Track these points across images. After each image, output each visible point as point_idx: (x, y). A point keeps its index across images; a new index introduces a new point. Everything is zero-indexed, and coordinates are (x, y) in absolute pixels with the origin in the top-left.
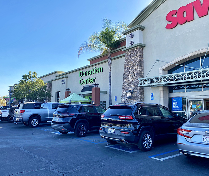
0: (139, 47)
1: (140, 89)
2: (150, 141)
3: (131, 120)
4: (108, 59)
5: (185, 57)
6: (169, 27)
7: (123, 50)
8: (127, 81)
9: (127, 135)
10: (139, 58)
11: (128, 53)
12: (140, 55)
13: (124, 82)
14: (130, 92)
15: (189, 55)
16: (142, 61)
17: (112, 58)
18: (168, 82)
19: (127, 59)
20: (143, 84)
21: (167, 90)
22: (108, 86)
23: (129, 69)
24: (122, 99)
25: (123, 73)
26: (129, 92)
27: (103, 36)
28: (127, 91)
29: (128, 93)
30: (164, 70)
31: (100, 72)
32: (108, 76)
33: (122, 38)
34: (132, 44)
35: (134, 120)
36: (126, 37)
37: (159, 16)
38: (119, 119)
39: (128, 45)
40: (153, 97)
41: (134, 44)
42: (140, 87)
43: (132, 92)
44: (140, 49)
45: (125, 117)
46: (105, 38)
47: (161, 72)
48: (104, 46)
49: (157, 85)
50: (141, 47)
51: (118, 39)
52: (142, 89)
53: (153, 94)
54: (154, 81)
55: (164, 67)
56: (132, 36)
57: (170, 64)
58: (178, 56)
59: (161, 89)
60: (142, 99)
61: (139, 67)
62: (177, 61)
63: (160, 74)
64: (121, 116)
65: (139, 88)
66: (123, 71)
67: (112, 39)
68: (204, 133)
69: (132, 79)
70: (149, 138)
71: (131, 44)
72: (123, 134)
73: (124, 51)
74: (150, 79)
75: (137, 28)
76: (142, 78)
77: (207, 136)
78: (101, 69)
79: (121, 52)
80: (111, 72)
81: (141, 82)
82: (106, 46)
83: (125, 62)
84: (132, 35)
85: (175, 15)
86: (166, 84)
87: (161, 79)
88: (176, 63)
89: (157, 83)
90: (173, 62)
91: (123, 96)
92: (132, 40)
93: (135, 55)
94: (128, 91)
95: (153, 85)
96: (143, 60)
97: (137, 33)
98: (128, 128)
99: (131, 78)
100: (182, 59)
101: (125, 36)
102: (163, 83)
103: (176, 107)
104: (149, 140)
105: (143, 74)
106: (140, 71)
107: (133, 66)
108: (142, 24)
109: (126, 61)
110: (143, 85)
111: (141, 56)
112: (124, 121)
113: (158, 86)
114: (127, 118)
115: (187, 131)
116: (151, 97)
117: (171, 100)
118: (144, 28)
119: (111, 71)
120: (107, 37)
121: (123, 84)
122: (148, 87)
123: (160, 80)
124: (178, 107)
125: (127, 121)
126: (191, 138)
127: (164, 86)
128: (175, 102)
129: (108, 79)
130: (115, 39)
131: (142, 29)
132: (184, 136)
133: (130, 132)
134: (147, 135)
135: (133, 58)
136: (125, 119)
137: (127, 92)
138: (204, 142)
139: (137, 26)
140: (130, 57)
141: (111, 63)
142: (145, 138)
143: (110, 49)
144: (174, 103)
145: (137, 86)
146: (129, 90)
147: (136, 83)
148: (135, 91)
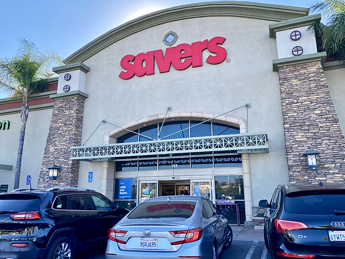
0: (78, 97)
1: (72, 165)
2: (67, 254)
3: (36, 219)
4: (23, 108)
5: (141, 121)
6: (123, 76)
7: (51, 96)
8: (52, 149)
9: (22, 250)
10: (77, 113)
11: (59, 104)
12: (77, 110)
13: (47, 150)
14: (55, 169)
15: (145, 120)
16: (80, 120)
17: (30, 107)
18: (115, 155)
19: (57, 112)
20: (77, 156)
21: (113, 166)
22: (16, 155)
23: (58, 129)
24: (39, 180)
25: (47, 135)
26: (53, 168)
27: (16, 67)
28: (50, 167)
29: (51, 171)
30: (111, 137)
31: (4, 129)
32: (19, 137)
33: (51, 77)
34: (67, 89)
35: (42, 219)
36: (58, 78)
37: (111, 57)
38: (13, 220)
39: (60, 91)
40: (92, 177)
41: (70, 91)
42: (73, 160)
43: (59, 169)
44: (78, 100)
45: (23, 216)
46: (20, 71)
47: (107, 139)
48: (16, 85)
49: (100, 159)
50: (82, 97)
51: (44, 78)
52: (76, 164)
53: (92, 173)
54: (96, 152)
55: (112, 133)
56: (68, 78)
57: (121, 129)
58: (133, 119)
59: (105, 165)
60: (75, 181)
61: (74, 128)
62: (130, 126)
63: (106, 141)
64: (16, 213)
65: (71, 162)
66: (48, 131)
67: (33, 75)
68: (142, 234)
69: (61, 147)
70: (65, 249)
71: (65, 90)
72: (16, 248)
73: (53, 98)
74: (90, 149)
75: (77, 67)
76: (78, 146)
77: (145, 239)
78: (5, 123)
79: (47, 99)
80: (24, 131)
81: (75, 153)
82: (22, 86)
83: (52, 118)
84: (69, 75)
85: (133, 61)
86: (112, 158)
87: (106, 150)
88: (129, 128)
89: (100, 156)
90: (125, 127)
91: (42, 175)
92: (68, 83)
93: (70, 108)
94: (52, 166)
95: (94, 159)
96: (82, 117)
97: (76, 74)
98: (27, 235)
99: (61, 144)
100: (136, 123)
101: (56, 75)
102: (107, 156)
103: (124, 193)
104: (65, 254)
105: (81, 139)
106: (75, 134)
107: (65, 124)
108: (87, 63)
109: (54, 115)
110: (77, 158)
111: (80, 111)
112: (22, 222)
113: (101, 161)
114: (29, 216)
115: (121, 232)
116: (89, 177)
117: (117, 183)
118: (88, 70)
119: (25, 129)
120: (24, 70)
121: (45, 154)
122: (86, 162)
123: (103, 151)
124: (126, 193)
125: (28, 222)
126: (125, 243)
127: (110, 161)
128: (122, 185)
129: (18, 143)
130: (39, 76)
131: (86, 70)
132: (117, 241)
133: (30, 242)
134: (63, 245)
135: (67, 112)
136: (24, 220)
137: (49, 169)
138: (141, 248)
139: (78, 64)
140: (61, 109)
141: (27, 116)
142: (58, 251)
143: (29, 91)
144: (121, 187)
145: (67, 159)
146: (55, 165)
147: (67, 153)
148: (65, 167)
